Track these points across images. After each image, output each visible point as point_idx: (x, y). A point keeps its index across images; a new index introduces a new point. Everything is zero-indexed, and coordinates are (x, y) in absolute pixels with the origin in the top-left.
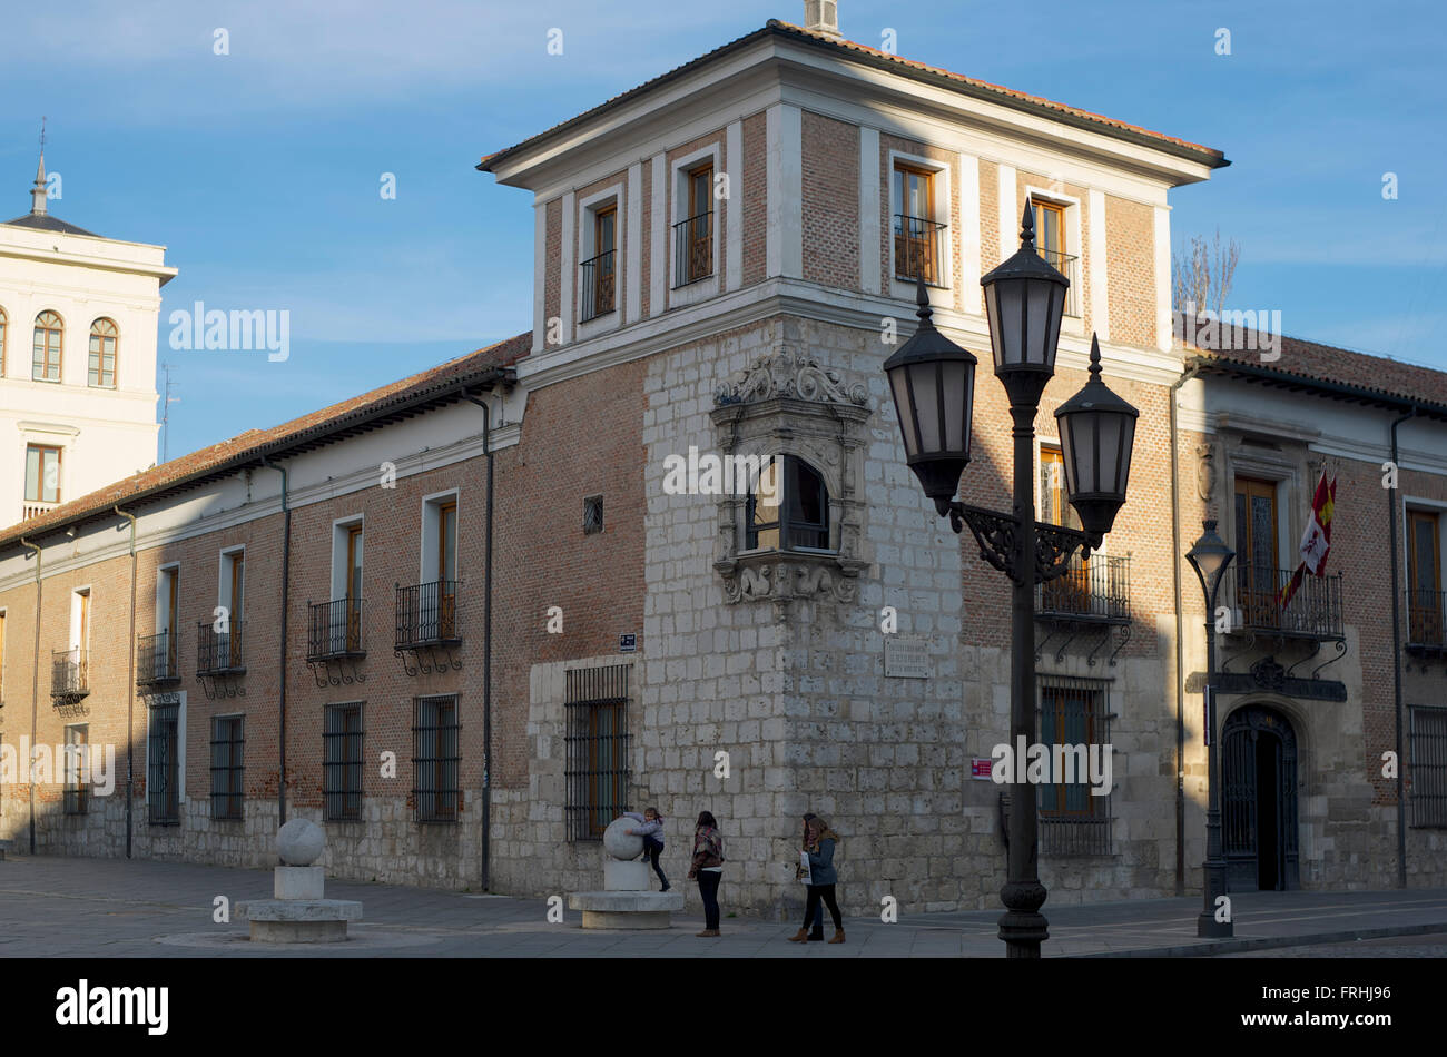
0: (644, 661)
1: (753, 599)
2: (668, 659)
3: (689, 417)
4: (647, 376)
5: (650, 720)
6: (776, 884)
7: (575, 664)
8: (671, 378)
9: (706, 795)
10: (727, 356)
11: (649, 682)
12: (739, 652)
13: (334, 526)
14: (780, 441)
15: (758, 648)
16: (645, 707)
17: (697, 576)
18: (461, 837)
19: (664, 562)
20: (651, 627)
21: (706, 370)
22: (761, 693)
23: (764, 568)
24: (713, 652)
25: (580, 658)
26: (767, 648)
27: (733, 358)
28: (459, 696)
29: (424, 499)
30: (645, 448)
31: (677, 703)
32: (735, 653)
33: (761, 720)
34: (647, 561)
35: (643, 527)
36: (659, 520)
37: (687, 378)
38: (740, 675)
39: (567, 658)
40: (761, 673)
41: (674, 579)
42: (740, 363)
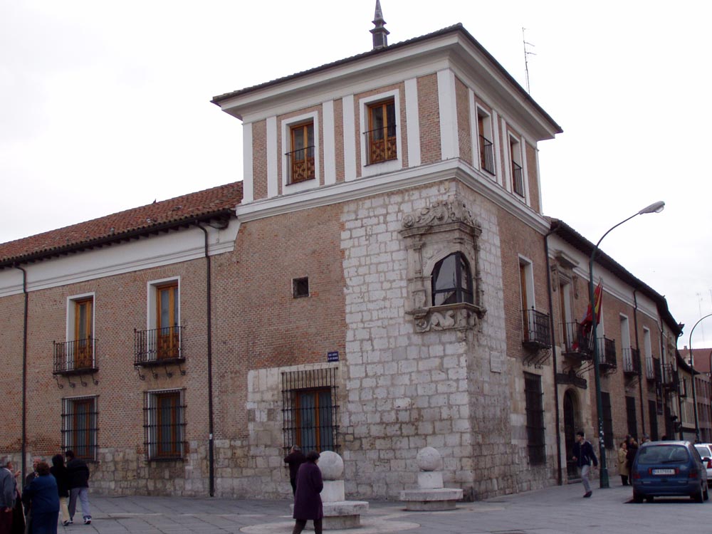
0: (346, 365)
1: (440, 329)
2: (368, 364)
3: (380, 233)
4: (342, 213)
5: (353, 396)
6: (465, 482)
7: (287, 369)
8: (362, 213)
9: (403, 437)
10: (409, 201)
11: (351, 376)
12: (430, 358)
13: (68, 301)
14: (458, 244)
15: (445, 355)
16: (348, 391)
17: (391, 318)
18: (187, 468)
19: (361, 312)
20: (350, 347)
21: (393, 209)
22: (448, 379)
23: (450, 312)
24: (407, 359)
25: (291, 365)
26: (452, 355)
27: (415, 202)
28: (184, 389)
29: (149, 283)
30: (343, 252)
31: (377, 387)
32: (426, 358)
33: (449, 394)
34: (347, 311)
35: (342, 293)
36: (357, 289)
37: (376, 213)
38: (430, 371)
39: (279, 366)
40: (448, 369)
41: (371, 320)
42: (420, 205)
